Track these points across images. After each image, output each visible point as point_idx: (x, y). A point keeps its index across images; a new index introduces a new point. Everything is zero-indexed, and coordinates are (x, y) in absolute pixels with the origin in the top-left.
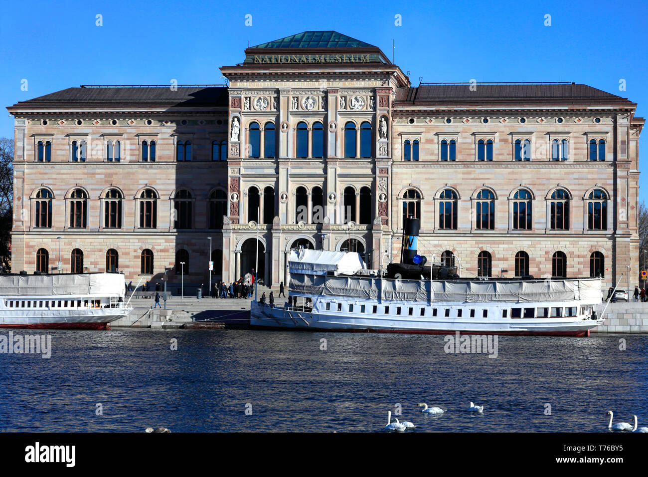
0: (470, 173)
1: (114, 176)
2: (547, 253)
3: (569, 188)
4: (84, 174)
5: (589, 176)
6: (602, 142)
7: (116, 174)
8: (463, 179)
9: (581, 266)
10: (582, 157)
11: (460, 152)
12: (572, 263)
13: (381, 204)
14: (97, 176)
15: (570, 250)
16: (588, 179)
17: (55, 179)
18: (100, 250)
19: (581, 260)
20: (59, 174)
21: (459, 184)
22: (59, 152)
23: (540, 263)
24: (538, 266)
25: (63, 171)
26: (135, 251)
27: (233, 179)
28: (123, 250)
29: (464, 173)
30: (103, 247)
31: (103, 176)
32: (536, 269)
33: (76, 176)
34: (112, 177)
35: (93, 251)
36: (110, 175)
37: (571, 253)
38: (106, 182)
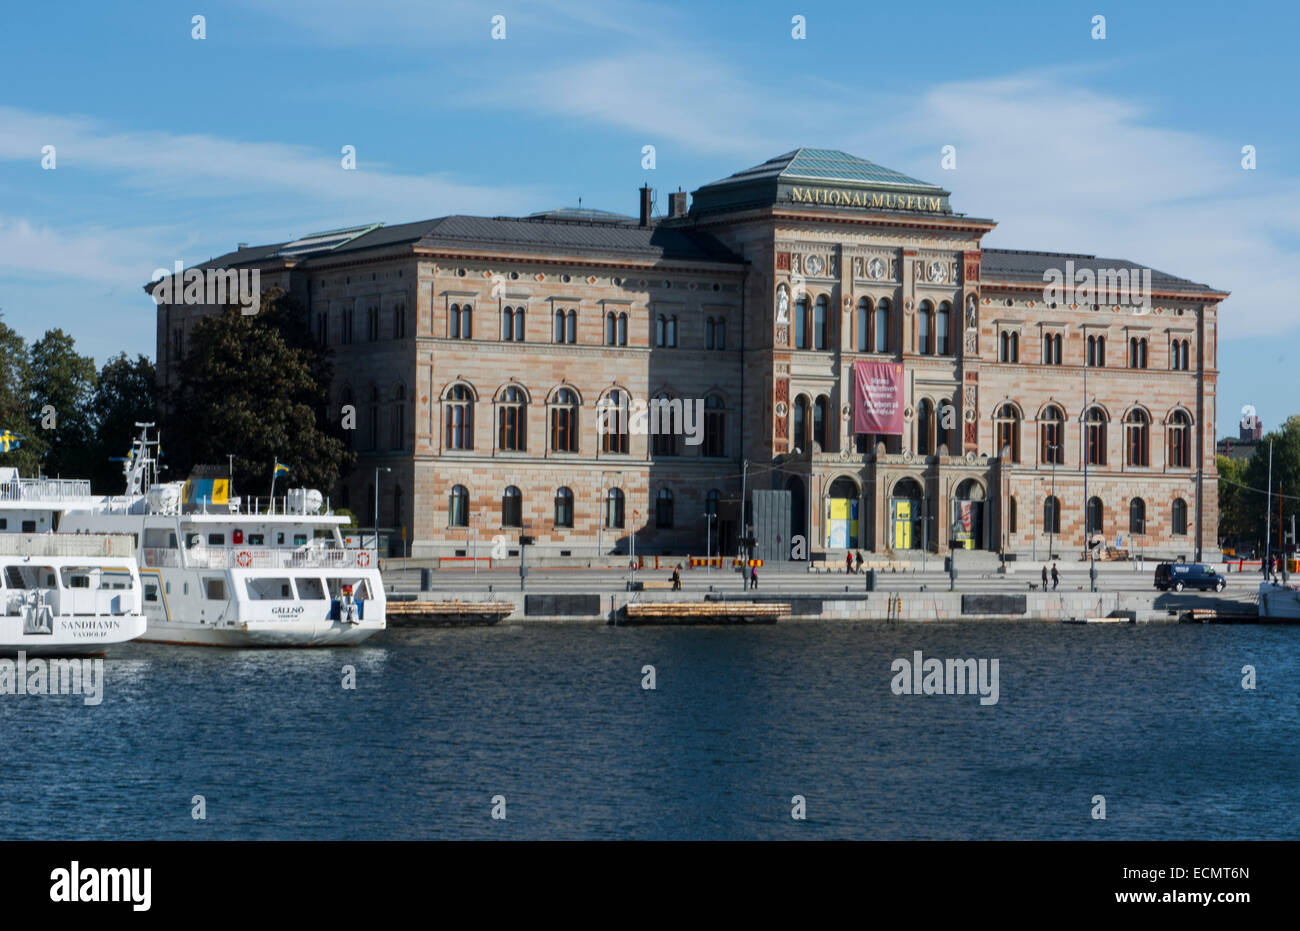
0: (1034, 381)
1: (568, 368)
2: (1124, 499)
3: (1149, 406)
4: (522, 361)
5: (1172, 391)
6: (1186, 343)
7: (570, 364)
8: (1028, 389)
9: (1161, 518)
10: (1162, 363)
11: (1024, 350)
12: (1152, 514)
13: (969, 425)
14: (542, 366)
15: (1150, 495)
16: (1169, 395)
17: (479, 368)
18: (547, 489)
19: (1161, 509)
20: (483, 360)
21: (1023, 397)
22: (485, 324)
23: (1116, 513)
24: (1113, 518)
25: (491, 356)
26: (599, 490)
27: (780, 382)
28: (581, 489)
29: (1028, 381)
30: (549, 484)
31: (549, 367)
32: (1112, 523)
33: (510, 366)
34: (563, 368)
35: (537, 489)
36: (559, 366)
37: (1152, 500)
38: (555, 376)
